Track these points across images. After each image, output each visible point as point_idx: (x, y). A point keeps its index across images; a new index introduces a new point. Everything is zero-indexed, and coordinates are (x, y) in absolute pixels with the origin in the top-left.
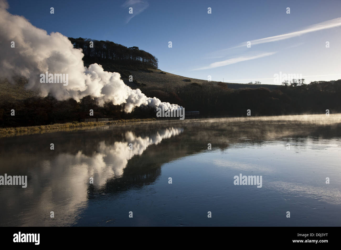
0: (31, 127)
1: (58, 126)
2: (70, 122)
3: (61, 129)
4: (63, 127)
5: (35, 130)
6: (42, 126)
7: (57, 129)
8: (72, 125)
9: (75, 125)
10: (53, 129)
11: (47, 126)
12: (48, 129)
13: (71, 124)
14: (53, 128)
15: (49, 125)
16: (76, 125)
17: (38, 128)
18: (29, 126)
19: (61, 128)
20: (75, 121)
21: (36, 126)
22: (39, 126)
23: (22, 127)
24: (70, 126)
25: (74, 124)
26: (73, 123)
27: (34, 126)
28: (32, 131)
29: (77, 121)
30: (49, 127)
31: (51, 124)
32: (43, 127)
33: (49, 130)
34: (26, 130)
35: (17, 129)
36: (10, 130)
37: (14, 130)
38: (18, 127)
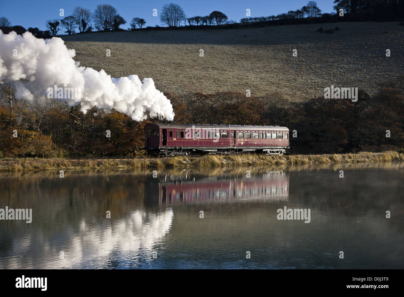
0: (315, 156)
3: (375, 163)
4: (378, 160)
5: (321, 163)
6: (336, 155)
7: (365, 162)
8: (398, 156)
10: (358, 162)
11: (346, 155)
12: (347, 162)
13: (396, 154)
15: (350, 154)
17: (328, 159)
18: (312, 154)
19: (373, 161)
21: (325, 155)
22: (330, 155)
23: (299, 156)
24: (392, 158)
27: (321, 154)
28: (317, 163)
30: (350, 158)
31: (353, 153)
32: (338, 157)
34: (306, 160)
35: (290, 158)
36: (279, 160)
37: (285, 159)
38: (291, 155)
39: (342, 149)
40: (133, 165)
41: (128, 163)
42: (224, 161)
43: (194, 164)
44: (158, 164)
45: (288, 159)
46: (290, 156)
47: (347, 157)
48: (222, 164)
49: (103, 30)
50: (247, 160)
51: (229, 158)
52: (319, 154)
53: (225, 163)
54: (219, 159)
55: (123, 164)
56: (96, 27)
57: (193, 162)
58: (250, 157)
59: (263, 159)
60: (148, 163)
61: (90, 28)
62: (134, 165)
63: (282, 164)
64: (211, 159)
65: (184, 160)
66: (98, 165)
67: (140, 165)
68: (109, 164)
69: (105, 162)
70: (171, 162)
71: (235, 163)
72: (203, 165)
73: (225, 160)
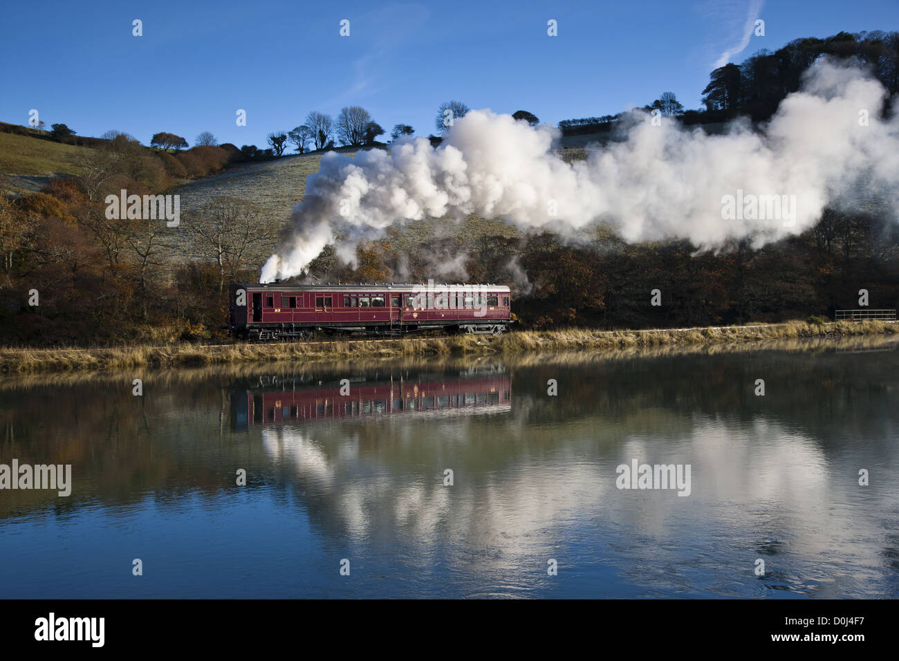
0: (680, 330)
1: (761, 331)
2: (800, 318)
3: (772, 340)
4: (777, 334)
5: (690, 342)
6: (711, 328)
7: (756, 339)
8: (806, 328)
9: (816, 329)
10: (747, 339)
11: (728, 328)
12: (729, 340)
13: (804, 326)
14: (746, 337)
15: (734, 327)
16: (819, 327)
17: (699, 335)
18: (675, 327)
19: (770, 338)
20: (817, 315)
21: (695, 328)
22: (702, 329)
23: (655, 330)
24: (798, 331)
25: (812, 326)
26: (810, 322)
27: (689, 327)
28: (683, 341)
29: (824, 317)
30: (733, 332)
31: (737, 324)
32: (715, 331)
33: (732, 344)
34: (666, 337)
35: (641, 334)
36: (624, 338)
37: (634, 336)
38: (643, 330)
39: (720, 318)
40: (402, 349)
41: (394, 346)
42: (540, 341)
43: (495, 347)
44: (440, 347)
45: (638, 335)
46: (641, 331)
47: (729, 332)
48: (537, 345)
49: (351, 144)
50: (575, 339)
51: (548, 336)
52: (685, 327)
53: (541, 343)
54: (532, 337)
55: (388, 348)
56: (340, 141)
57: (493, 343)
58: (580, 333)
59: (599, 337)
60: (424, 345)
61: (332, 143)
62: (404, 349)
63: (630, 345)
64: (520, 339)
65: (479, 340)
66: (351, 350)
67: (412, 349)
68: (366, 347)
69: (361, 345)
70: (459, 344)
71: (557, 343)
72: (508, 347)
73: (541, 339)
